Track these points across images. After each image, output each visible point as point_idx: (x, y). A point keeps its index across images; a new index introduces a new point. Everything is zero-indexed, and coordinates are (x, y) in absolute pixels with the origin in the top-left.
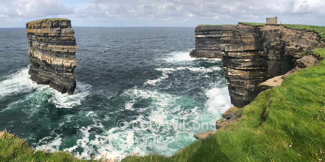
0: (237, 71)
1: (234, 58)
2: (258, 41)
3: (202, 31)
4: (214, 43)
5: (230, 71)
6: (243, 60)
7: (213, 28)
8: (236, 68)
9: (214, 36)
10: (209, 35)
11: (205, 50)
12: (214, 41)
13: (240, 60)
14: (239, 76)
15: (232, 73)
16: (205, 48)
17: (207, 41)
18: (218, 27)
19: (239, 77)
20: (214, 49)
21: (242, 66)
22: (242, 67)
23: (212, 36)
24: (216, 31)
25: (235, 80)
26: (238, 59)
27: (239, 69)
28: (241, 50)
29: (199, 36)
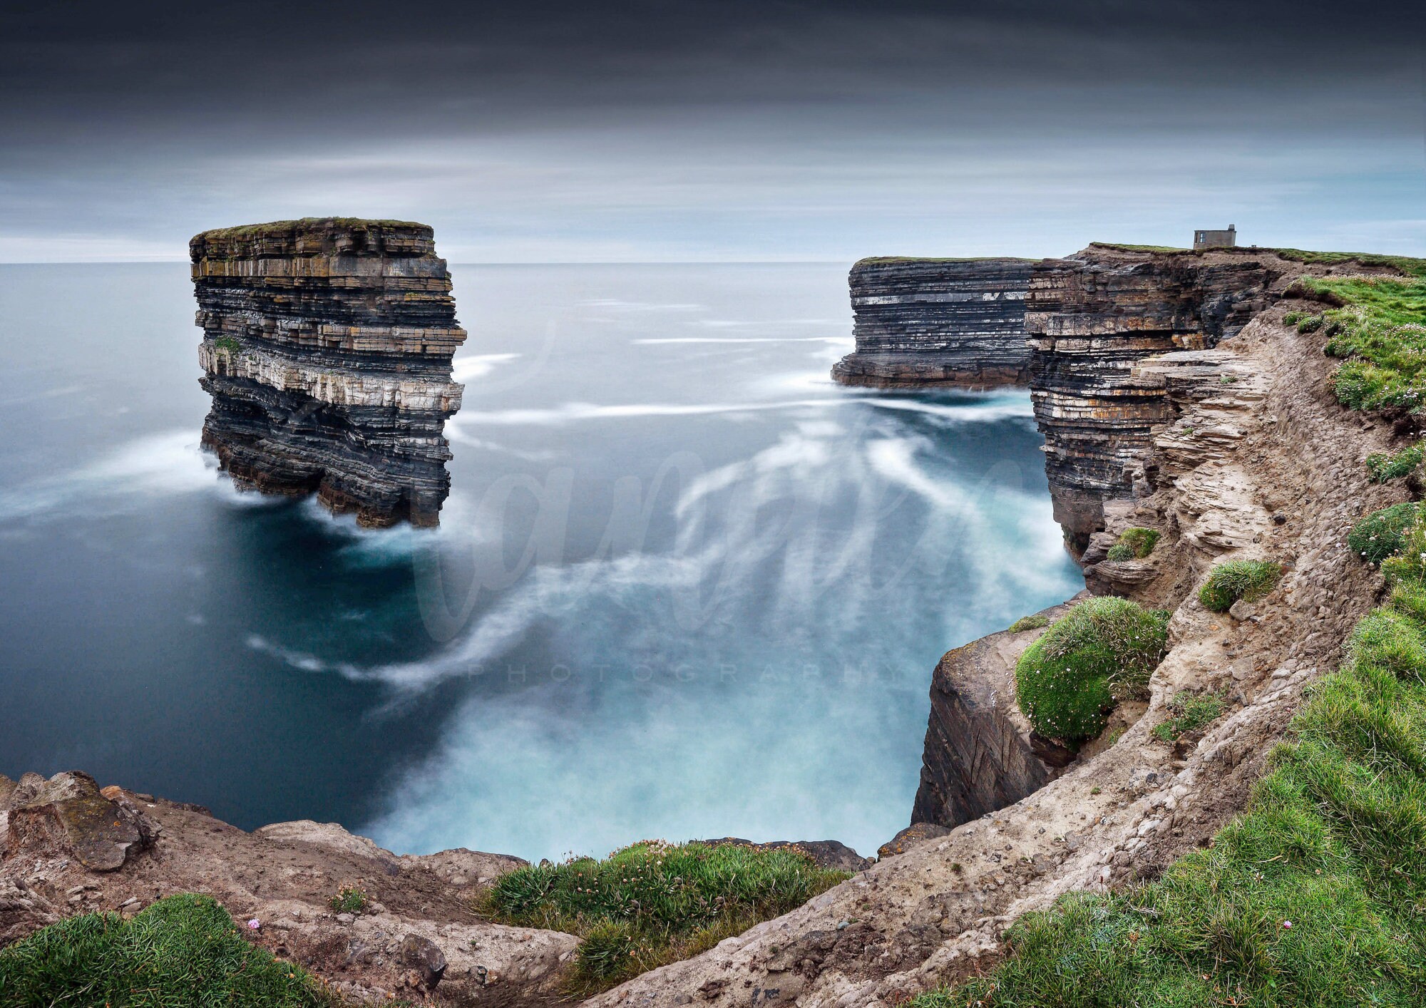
0: (1084, 403)
1: (1078, 359)
2: (1173, 302)
3: (886, 282)
4: (942, 326)
5: (1061, 403)
6: (1111, 363)
7: (934, 271)
8: (1082, 392)
9: (940, 299)
10: (918, 298)
11: (905, 351)
12: (938, 319)
13: (1100, 364)
14: (1093, 421)
15: (1067, 409)
16: (902, 346)
17: (908, 319)
18: (954, 267)
19: (1092, 426)
20: (943, 348)
21: (1105, 386)
22: (1104, 389)
23: (929, 300)
24: (947, 281)
25: (1075, 436)
26: (1092, 360)
27: (1095, 397)
28: (1107, 332)
29: (871, 301)
